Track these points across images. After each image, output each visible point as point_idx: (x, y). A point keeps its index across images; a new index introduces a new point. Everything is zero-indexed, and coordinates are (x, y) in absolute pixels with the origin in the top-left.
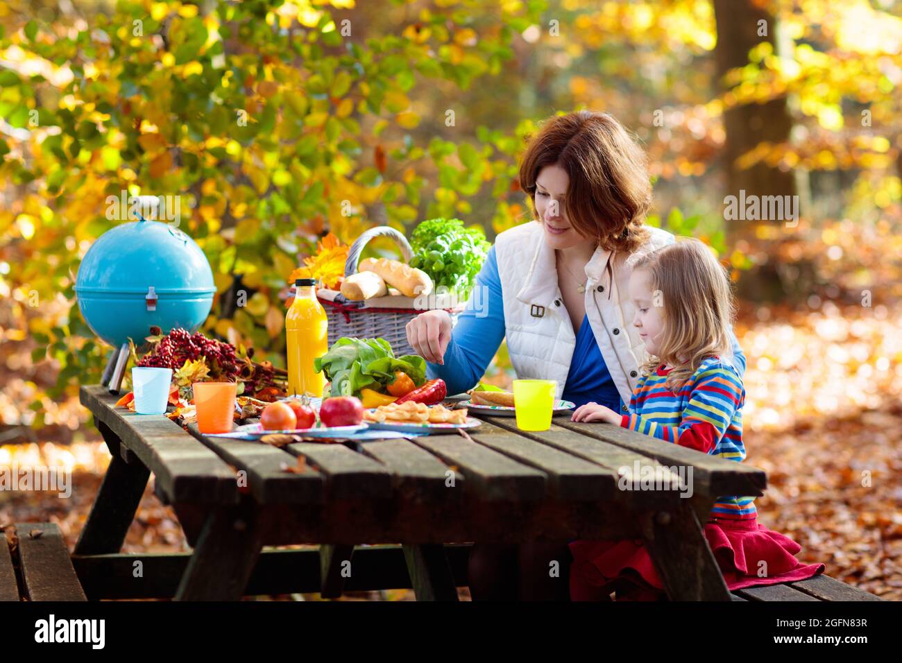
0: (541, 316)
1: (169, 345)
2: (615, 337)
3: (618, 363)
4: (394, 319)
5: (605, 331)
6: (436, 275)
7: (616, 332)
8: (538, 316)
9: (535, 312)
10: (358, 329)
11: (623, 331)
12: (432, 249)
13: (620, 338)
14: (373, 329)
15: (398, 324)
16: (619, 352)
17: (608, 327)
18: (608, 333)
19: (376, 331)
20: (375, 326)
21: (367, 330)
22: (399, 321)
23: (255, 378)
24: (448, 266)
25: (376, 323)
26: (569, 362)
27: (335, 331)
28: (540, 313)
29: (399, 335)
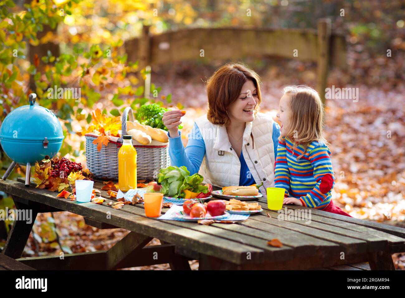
0: (223, 155)
2: (256, 165)
3: (258, 176)
4: (145, 150)
5: (251, 163)
7: (256, 162)
8: (221, 155)
9: (220, 154)
11: (259, 161)
13: (258, 165)
15: (147, 153)
16: (257, 171)
17: (252, 160)
18: (253, 163)
26: (239, 174)
28: (223, 154)
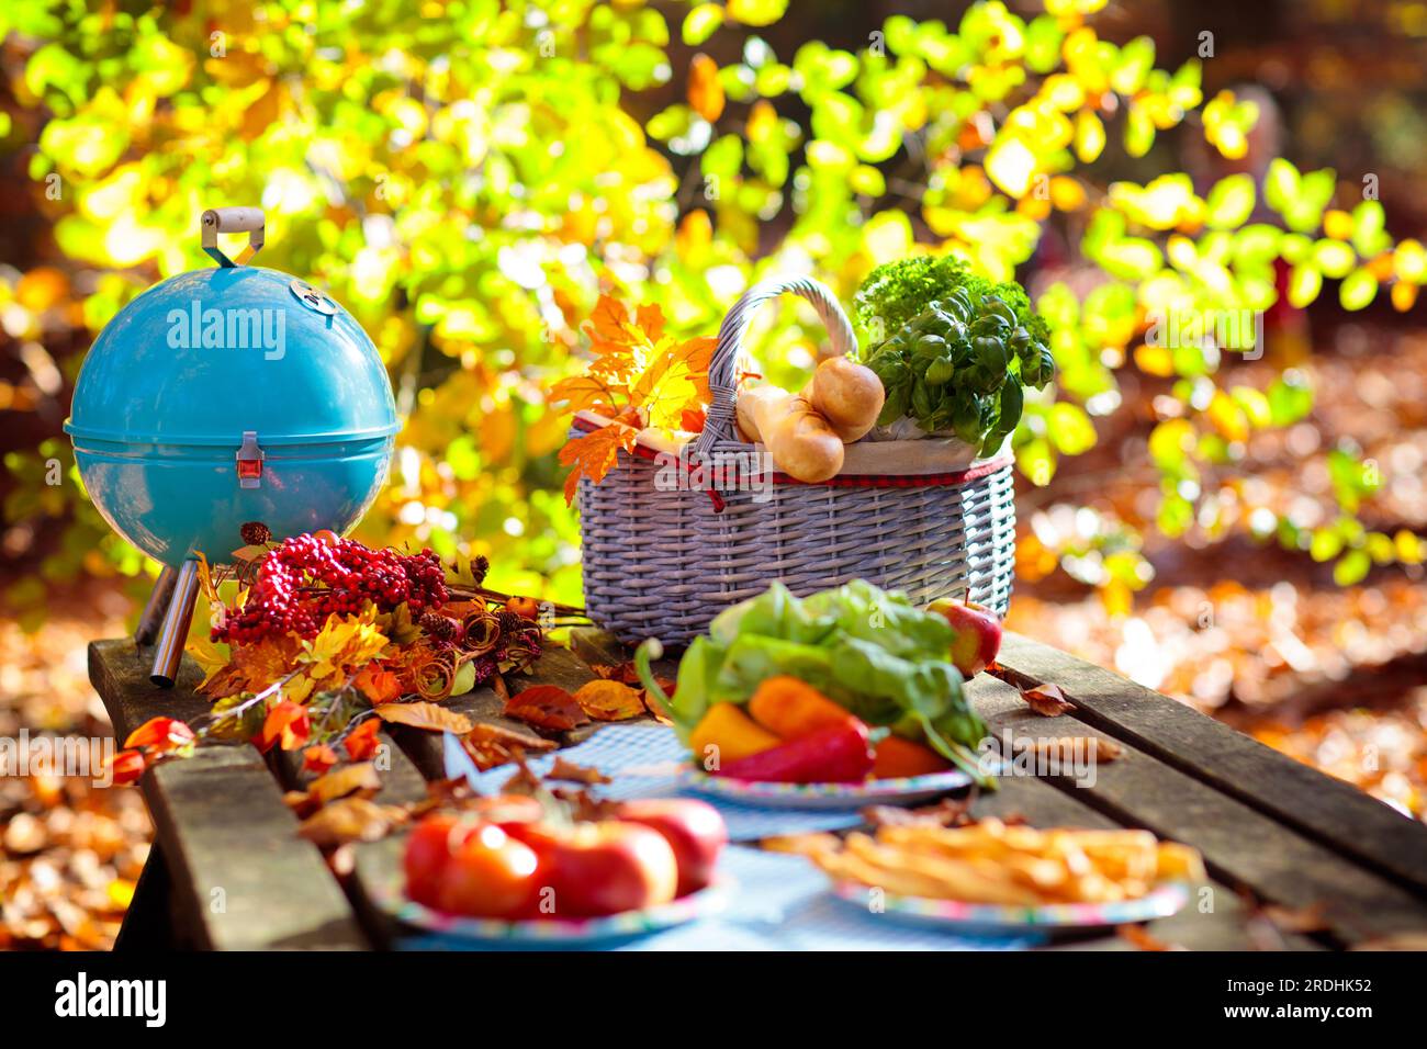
1: (275, 572)
6: (932, 392)
10: (740, 522)
12: (925, 333)
14: (777, 523)
15: (836, 513)
19: (783, 529)
20: (782, 515)
21: (761, 525)
22: (839, 506)
23: (500, 646)
24: (963, 371)
25: (783, 509)
27: (684, 525)
29: (838, 539)
